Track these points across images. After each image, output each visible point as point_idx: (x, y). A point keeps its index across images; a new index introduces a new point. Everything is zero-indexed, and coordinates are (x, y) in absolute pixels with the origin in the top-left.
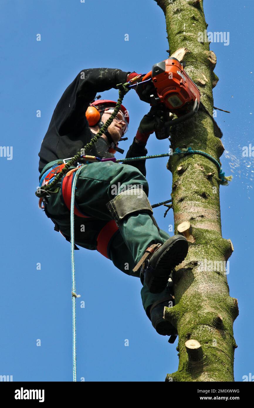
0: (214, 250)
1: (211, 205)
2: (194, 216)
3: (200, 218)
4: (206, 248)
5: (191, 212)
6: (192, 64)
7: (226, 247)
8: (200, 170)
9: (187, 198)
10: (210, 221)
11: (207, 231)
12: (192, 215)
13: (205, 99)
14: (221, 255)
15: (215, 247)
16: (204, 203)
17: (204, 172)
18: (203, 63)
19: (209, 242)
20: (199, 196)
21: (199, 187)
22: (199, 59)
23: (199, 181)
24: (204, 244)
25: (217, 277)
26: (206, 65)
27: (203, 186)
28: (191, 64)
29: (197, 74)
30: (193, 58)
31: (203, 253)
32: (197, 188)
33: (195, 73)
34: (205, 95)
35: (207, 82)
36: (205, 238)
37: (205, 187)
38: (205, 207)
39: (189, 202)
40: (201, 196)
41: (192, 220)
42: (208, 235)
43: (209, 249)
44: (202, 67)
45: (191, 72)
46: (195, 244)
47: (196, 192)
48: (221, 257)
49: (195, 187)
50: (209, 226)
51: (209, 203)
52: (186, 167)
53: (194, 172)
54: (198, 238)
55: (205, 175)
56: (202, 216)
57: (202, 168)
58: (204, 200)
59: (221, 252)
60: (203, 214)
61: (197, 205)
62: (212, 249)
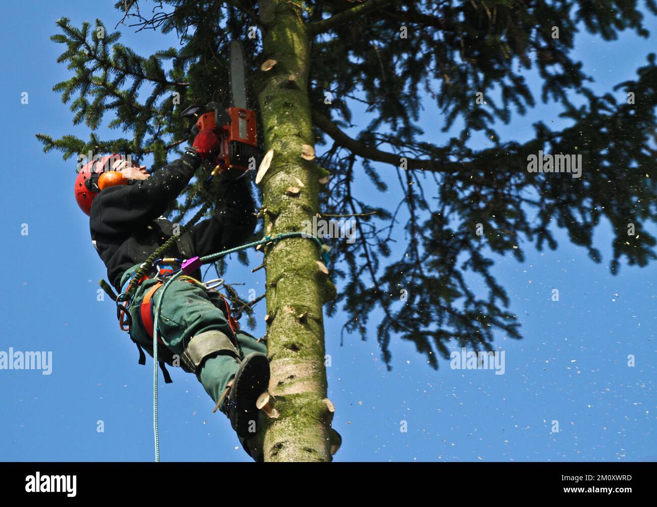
0: (305, 420)
1: (304, 357)
2: (282, 379)
3: (289, 380)
4: (294, 420)
5: (279, 375)
6: (282, 168)
7: (321, 411)
8: (290, 313)
9: (275, 356)
10: (302, 380)
11: (298, 395)
12: (280, 378)
13: (300, 212)
14: (317, 422)
15: (306, 415)
16: (295, 357)
17: (294, 316)
18: (296, 164)
19: (298, 411)
20: (288, 350)
21: (288, 337)
22: (290, 160)
23: (289, 329)
24: (292, 415)
25: (307, 456)
26: (300, 166)
27: (294, 334)
28: (281, 170)
29: (288, 181)
30: (283, 161)
31: (290, 428)
32: (286, 340)
33: (287, 181)
34: (299, 207)
35: (302, 188)
36: (293, 407)
37: (297, 335)
38: (296, 363)
39: (277, 361)
40: (290, 349)
41: (280, 385)
42: (298, 401)
43: (297, 420)
44: (295, 170)
45: (281, 180)
46: (280, 419)
47: (285, 346)
48: (316, 426)
49: (284, 339)
50: (300, 387)
51: (301, 356)
52: (274, 314)
53: (283, 319)
54: (282, 409)
55: (296, 319)
56: (292, 377)
57: (292, 310)
58: (294, 353)
59: (316, 419)
60: (293, 374)
61: (286, 363)
62: (302, 420)
